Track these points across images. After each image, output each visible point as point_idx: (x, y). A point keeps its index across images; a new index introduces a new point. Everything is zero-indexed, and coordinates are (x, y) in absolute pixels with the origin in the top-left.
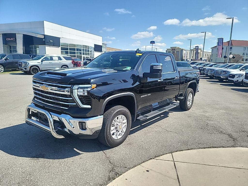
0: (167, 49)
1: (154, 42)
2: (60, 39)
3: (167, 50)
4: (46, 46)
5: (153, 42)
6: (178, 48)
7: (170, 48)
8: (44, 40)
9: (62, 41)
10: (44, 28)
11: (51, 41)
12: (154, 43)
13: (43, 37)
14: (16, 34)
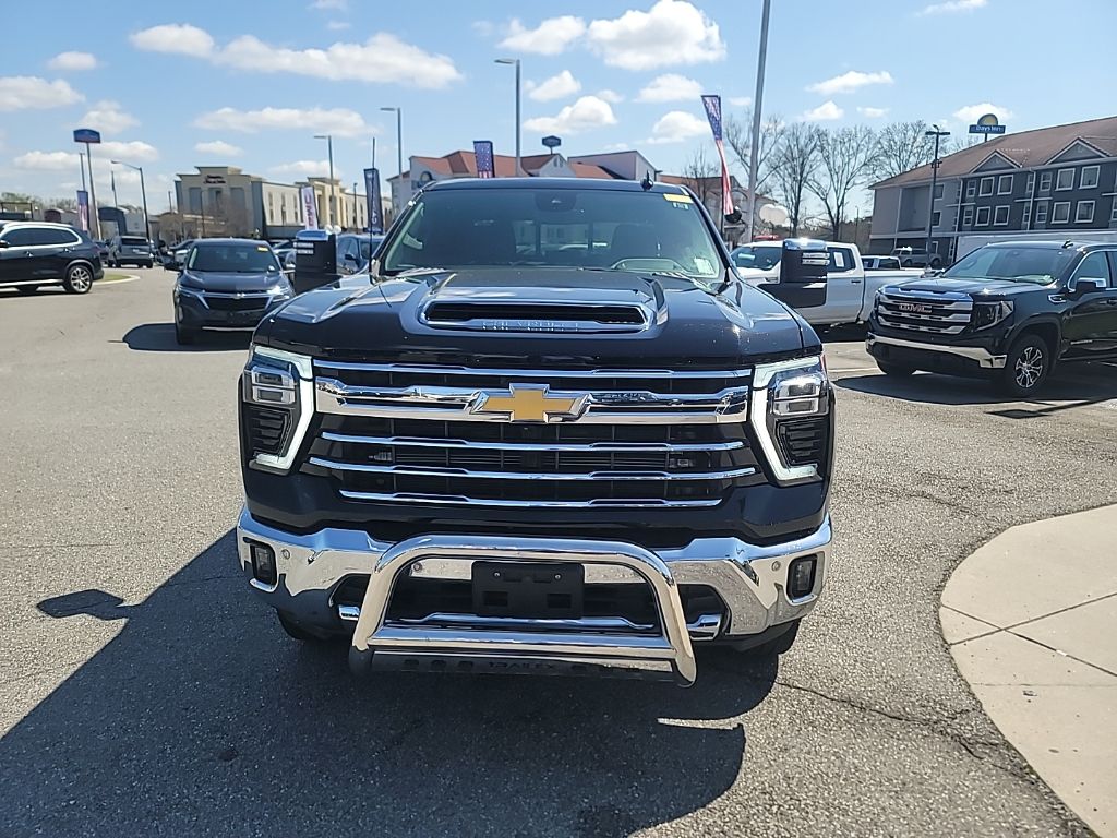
0: (180, 176)
1: (98, 134)
3: (178, 179)
5: (87, 136)
6: (238, 175)
7: (197, 172)
12: (99, 142)
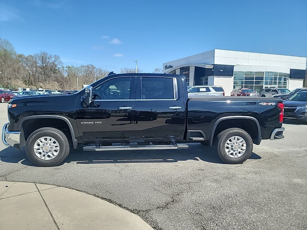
2: (234, 67)
4: (215, 76)
8: (213, 70)
9: (235, 70)
10: (214, 57)
11: (221, 70)
13: (212, 67)
14: (189, 67)
